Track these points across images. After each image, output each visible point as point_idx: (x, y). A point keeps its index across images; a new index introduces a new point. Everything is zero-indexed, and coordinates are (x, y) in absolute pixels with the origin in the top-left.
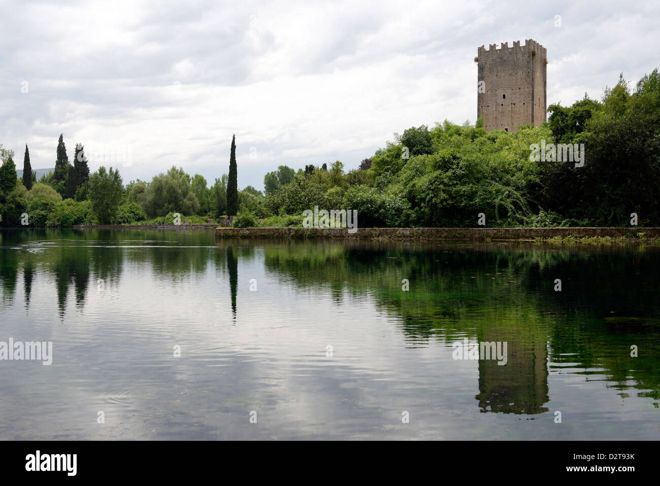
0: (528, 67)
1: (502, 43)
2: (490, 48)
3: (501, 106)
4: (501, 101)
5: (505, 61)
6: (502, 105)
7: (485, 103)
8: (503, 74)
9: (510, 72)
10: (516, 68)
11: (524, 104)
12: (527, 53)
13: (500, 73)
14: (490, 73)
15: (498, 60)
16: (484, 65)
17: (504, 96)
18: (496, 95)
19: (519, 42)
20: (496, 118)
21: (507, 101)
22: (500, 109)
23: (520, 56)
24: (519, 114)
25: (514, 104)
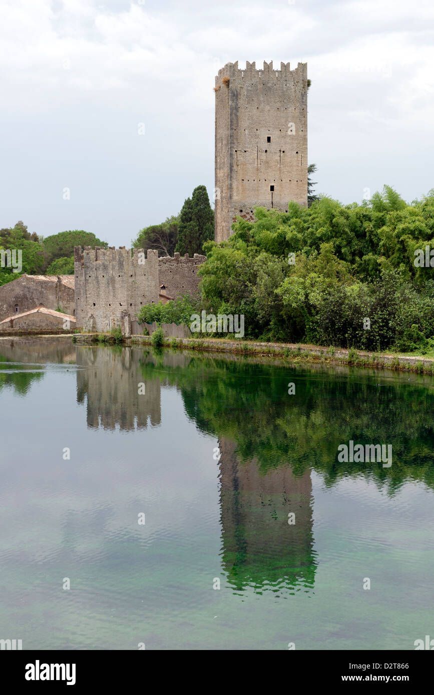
0: (303, 102)
1: (265, 63)
2: (247, 66)
3: (264, 154)
4: (264, 145)
5: (270, 88)
6: (266, 151)
7: (241, 146)
8: (267, 108)
9: (278, 105)
10: (285, 101)
11: (297, 153)
12: (301, 82)
13: (262, 105)
14: (248, 103)
15: (260, 86)
16: (239, 91)
17: (269, 139)
18: (257, 137)
19: (289, 64)
20: (258, 170)
21: (274, 147)
22: (263, 156)
23: (291, 84)
24: (291, 166)
25: (284, 152)
